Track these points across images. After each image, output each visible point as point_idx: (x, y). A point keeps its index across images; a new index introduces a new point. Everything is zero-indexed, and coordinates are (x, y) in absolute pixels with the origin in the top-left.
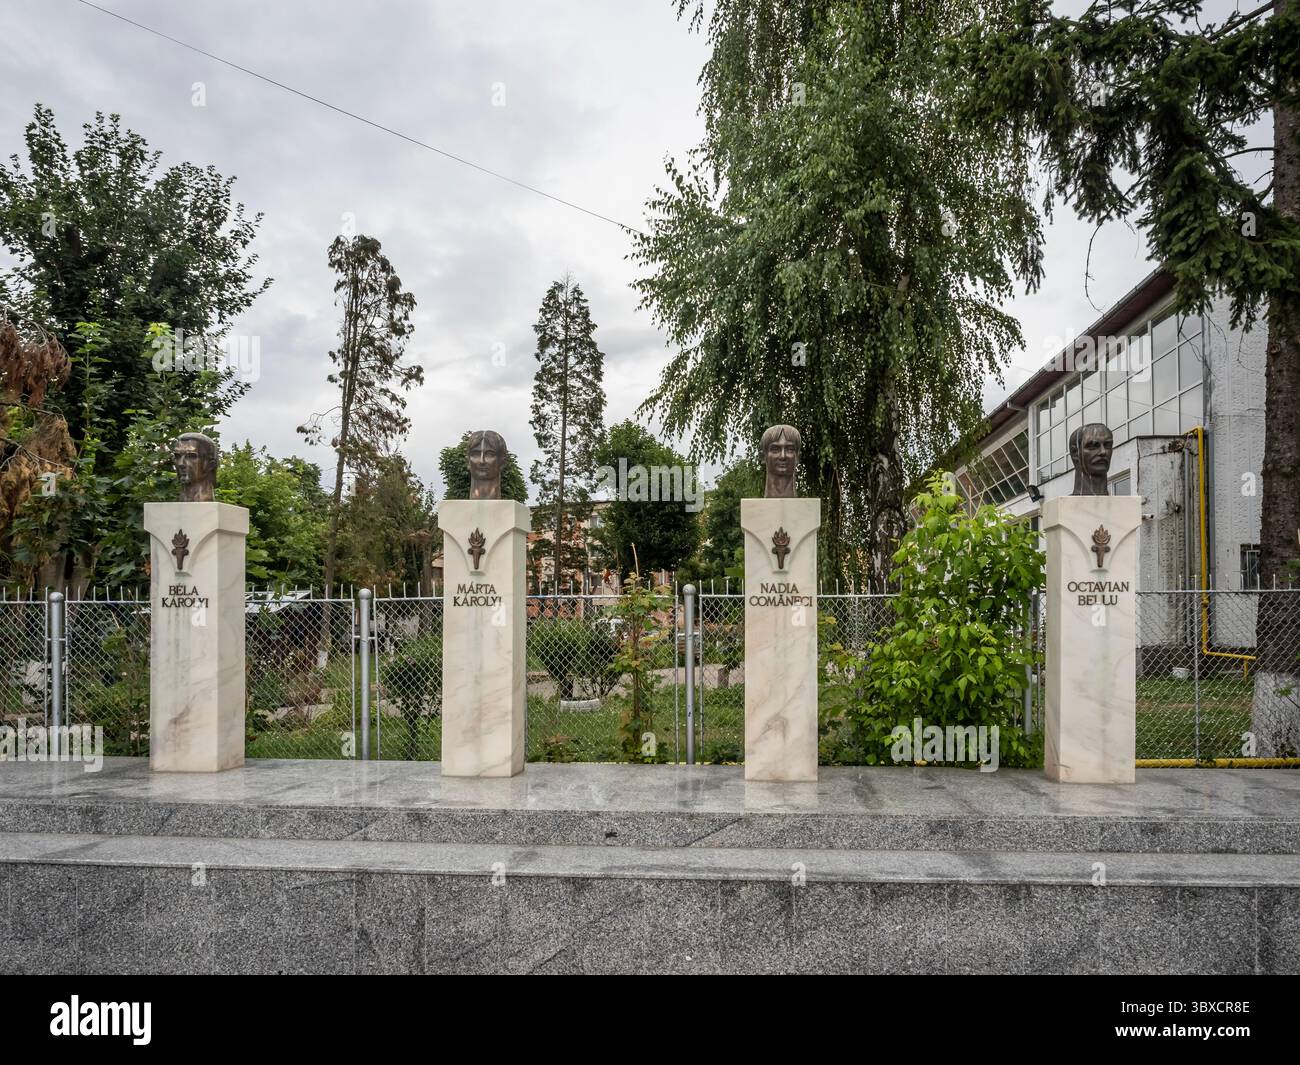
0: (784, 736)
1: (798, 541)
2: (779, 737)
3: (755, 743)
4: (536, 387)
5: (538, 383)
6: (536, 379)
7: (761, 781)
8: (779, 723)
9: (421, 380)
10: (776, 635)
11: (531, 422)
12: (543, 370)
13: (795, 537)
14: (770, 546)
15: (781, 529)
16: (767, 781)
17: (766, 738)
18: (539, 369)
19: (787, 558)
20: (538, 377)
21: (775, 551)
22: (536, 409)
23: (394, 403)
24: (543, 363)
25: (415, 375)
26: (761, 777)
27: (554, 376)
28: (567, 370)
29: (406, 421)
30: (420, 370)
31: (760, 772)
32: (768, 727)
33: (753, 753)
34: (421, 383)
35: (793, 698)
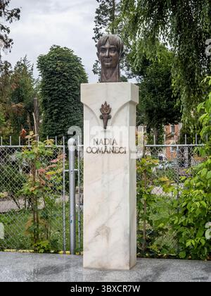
0: (108, 239)
1: (117, 110)
2: (105, 239)
3: (89, 243)
4: (96, 18)
5: (97, 15)
6: (96, 13)
7: (92, 269)
8: (105, 231)
9: (18, 17)
10: (103, 173)
11: (93, 38)
12: (101, 7)
13: (114, 108)
14: (99, 114)
15: (106, 103)
16: (96, 269)
17: (96, 241)
18: (98, 7)
19: (110, 122)
20: (98, 12)
21: (101, 117)
22: (96, 30)
23: (3, 30)
24: (101, 3)
25: (16, 14)
26: (93, 266)
27: (107, 11)
28: (114, 7)
29: (11, 40)
30: (19, 11)
31: (92, 263)
32: (98, 233)
33: (88, 250)
34: (19, 19)
35: (114, 214)
